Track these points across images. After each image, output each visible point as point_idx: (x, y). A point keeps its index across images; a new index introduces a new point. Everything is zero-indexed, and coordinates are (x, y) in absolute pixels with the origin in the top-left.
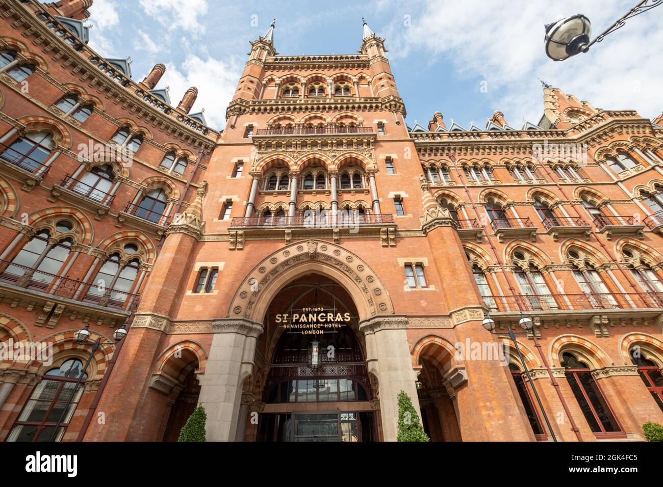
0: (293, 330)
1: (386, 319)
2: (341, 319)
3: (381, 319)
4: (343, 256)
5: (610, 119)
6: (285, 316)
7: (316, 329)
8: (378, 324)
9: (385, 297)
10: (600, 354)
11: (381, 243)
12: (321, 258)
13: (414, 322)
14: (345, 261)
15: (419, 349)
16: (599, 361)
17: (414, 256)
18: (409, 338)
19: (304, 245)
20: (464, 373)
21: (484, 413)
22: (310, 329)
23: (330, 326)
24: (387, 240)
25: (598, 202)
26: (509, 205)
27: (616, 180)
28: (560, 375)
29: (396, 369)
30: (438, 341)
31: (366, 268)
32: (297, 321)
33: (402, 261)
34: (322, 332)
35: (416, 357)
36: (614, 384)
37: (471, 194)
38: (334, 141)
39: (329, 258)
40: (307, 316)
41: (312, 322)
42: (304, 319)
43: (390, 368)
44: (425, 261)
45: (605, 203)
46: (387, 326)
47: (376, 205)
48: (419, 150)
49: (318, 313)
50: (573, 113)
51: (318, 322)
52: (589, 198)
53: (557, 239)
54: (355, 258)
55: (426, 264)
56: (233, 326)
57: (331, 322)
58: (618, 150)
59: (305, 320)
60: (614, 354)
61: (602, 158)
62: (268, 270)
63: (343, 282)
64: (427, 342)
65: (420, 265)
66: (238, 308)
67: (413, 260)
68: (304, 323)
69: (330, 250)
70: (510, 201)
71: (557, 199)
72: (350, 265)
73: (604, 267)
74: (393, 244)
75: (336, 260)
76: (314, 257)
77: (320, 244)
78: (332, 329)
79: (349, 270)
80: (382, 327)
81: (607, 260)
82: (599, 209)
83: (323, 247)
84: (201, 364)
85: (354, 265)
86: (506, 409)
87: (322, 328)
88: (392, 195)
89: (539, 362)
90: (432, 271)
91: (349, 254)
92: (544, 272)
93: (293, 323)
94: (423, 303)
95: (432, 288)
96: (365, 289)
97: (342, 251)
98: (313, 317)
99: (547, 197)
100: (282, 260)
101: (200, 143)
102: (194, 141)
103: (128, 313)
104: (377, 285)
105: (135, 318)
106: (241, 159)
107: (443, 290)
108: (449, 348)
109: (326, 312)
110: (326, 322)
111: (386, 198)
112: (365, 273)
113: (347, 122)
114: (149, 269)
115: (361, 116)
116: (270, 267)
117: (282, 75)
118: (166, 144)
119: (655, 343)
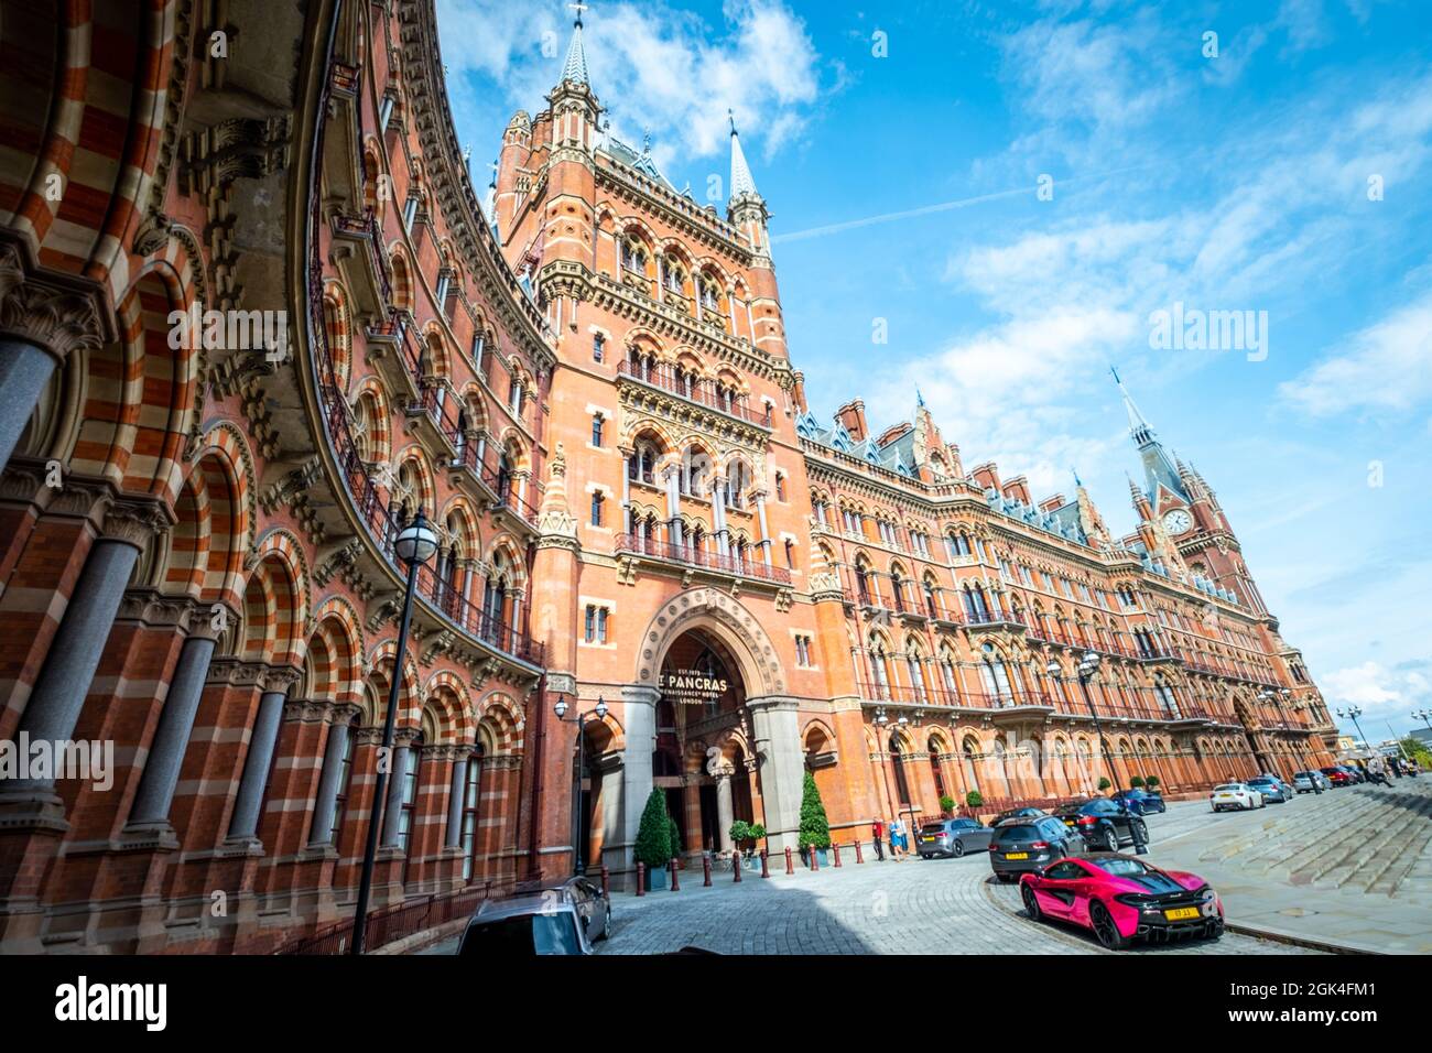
0: (670, 696)
1: (784, 700)
2: (717, 688)
3: (779, 699)
4: (741, 616)
5: (967, 496)
6: (661, 677)
7: (694, 697)
8: (775, 704)
9: (781, 674)
10: (912, 742)
11: (775, 605)
12: (718, 614)
13: (804, 704)
14: (743, 623)
15: (807, 732)
16: (910, 748)
17: (804, 628)
18: (800, 719)
19: (702, 592)
20: (836, 756)
21: (852, 790)
22: (688, 697)
23: (707, 694)
24: (781, 603)
25: (934, 586)
26: (873, 573)
27: (951, 565)
28: (887, 759)
29: (790, 751)
30: (820, 725)
31: (763, 636)
32: (674, 685)
33: (793, 632)
34: (700, 702)
35: (804, 739)
36: (915, 767)
37: (845, 550)
38: (724, 426)
39: (726, 615)
40: (684, 680)
41: (689, 689)
42: (680, 684)
43: (786, 750)
44: (811, 634)
45: (939, 589)
46: (783, 707)
47: (767, 547)
48: (805, 465)
49: (695, 677)
50: (936, 456)
51: (695, 689)
52: (928, 579)
53: (904, 625)
54: (754, 622)
55: (812, 639)
56: (646, 694)
57: (708, 690)
58: (962, 532)
59: (682, 685)
60: (919, 741)
61: (947, 535)
62: (669, 623)
63: (736, 649)
64: (812, 725)
65: (806, 639)
66: (645, 671)
67: (803, 633)
68: (681, 689)
69: (728, 606)
70: (875, 568)
71: (908, 576)
72: (749, 630)
73: (927, 660)
74: (786, 609)
75: (734, 620)
76: (709, 612)
77: (719, 595)
78: (709, 699)
79: (747, 634)
80: (778, 707)
81: (930, 654)
82: (931, 592)
83: (722, 599)
84: (619, 739)
85: (753, 628)
86: (869, 787)
87: (700, 697)
88: (783, 537)
89: (877, 748)
90: (817, 648)
91: (747, 615)
92: (888, 658)
93: (671, 688)
94: (810, 685)
95: (816, 668)
96: (762, 662)
97: (741, 610)
98: (690, 683)
99: (901, 569)
100: (681, 610)
101: (540, 357)
102: (534, 350)
103: (542, 671)
104: (773, 658)
105: (549, 678)
106: (601, 410)
107: (827, 673)
108: (827, 732)
109: (703, 677)
110: (703, 690)
111: (777, 541)
112: (763, 642)
113: (728, 381)
114: (523, 598)
115: (747, 381)
116: (670, 618)
117: (624, 214)
118: (510, 358)
119: (943, 735)
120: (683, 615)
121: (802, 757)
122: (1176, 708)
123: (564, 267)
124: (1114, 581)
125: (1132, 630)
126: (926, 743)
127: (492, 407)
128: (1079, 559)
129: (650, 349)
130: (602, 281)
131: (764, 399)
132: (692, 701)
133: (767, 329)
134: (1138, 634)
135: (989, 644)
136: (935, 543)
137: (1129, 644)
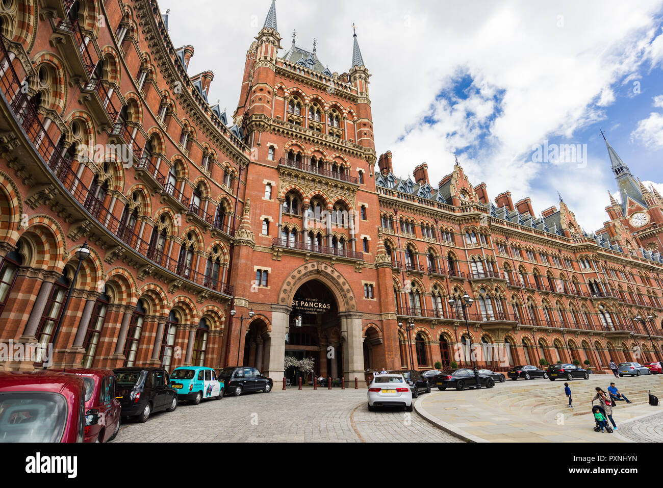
0: (301, 310)
1: (355, 313)
2: (325, 307)
3: (352, 313)
4: (335, 275)
5: (476, 212)
6: (297, 302)
7: (313, 311)
8: (349, 315)
9: (354, 302)
10: (430, 336)
11: (354, 269)
12: (324, 274)
13: (366, 316)
14: (336, 278)
15: (366, 328)
17: (370, 280)
18: (362, 323)
19: (315, 264)
20: (381, 340)
21: (387, 356)
22: (310, 311)
23: (320, 310)
24: (357, 268)
25: (454, 259)
26: (416, 253)
27: (466, 248)
28: (413, 343)
29: (356, 337)
30: (374, 326)
31: (347, 284)
32: (303, 305)
33: (363, 282)
34: (316, 313)
35: (364, 332)
36: (430, 348)
37: (400, 242)
38: (333, 184)
39: (328, 274)
40: (309, 304)
41: (311, 307)
42: (306, 305)
43: (354, 336)
44: (374, 284)
45: (457, 261)
46: (354, 317)
47: (353, 242)
48: (380, 201)
49: (314, 302)
51: (314, 307)
52: (451, 256)
54: (342, 277)
55: (374, 286)
56: (282, 308)
57: (320, 308)
58: (473, 231)
59: (307, 305)
60: (434, 335)
61: (465, 232)
62: (297, 278)
63: (333, 289)
64: (369, 325)
65: (371, 286)
66: (283, 299)
67: (370, 283)
68: (306, 307)
69: (329, 270)
70: (418, 251)
71: (438, 255)
72: (339, 281)
73: (444, 296)
74: (360, 271)
75: (332, 276)
76: (318, 272)
77: (324, 265)
78: (321, 312)
79: (338, 283)
80: (352, 317)
81: (446, 293)
83: (325, 267)
84: (269, 327)
85: (341, 281)
86: (396, 355)
87: (316, 311)
88: (362, 237)
89: (408, 338)
90: (376, 291)
91: (338, 275)
93: (302, 307)
94: (370, 307)
95: (375, 299)
96: (345, 296)
97: (335, 271)
98: (311, 304)
99: (434, 251)
100: (303, 272)
101: (241, 160)
102: (237, 158)
103: (232, 297)
104: (351, 294)
105: (235, 300)
106: (270, 182)
107: (380, 302)
108: (378, 329)
109: (318, 302)
110: (318, 308)
111: (359, 239)
112: (346, 287)
113: (339, 162)
114: (228, 267)
115: (349, 161)
116: (298, 276)
117: (290, 87)
118: (224, 163)
119: (449, 333)
120: (305, 274)
121: (362, 340)
122: (611, 324)
123: (256, 118)
124: (578, 255)
125: (587, 282)
126: (438, 337)
127: (213, 186)
128: (554, 243)
129: (298, 150)
130: (274, 122)
131: (358, 169)
132: (312, 313)
133: (363, 134)
134: (591, 285)
135: (484, 289)
136: (457, 237)
137: (584, 289)
